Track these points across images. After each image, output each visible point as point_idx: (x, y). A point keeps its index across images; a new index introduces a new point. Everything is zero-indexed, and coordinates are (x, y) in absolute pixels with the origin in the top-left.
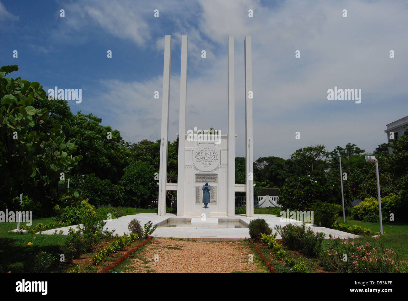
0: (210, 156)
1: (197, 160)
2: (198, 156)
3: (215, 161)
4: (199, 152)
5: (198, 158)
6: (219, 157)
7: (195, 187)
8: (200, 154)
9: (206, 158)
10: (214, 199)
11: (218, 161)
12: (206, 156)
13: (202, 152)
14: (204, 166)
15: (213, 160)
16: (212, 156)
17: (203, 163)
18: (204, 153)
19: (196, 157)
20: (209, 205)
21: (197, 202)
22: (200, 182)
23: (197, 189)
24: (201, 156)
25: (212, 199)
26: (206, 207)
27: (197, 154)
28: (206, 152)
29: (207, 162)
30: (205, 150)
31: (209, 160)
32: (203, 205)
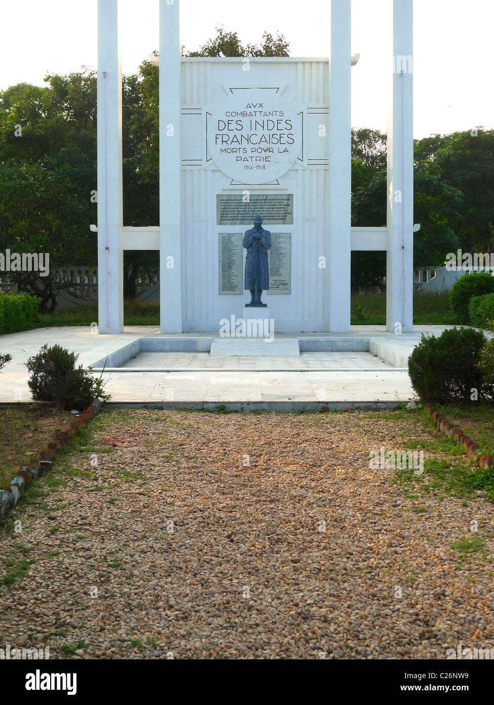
0: (266, 133)
1: (225, 146)
2: (225, 131)
3: (282, 147)
4: (231, 118)
5: (226, 138)
6: (297, 137)
7: (216, 238)
8: (233, 126)
9: (254, 139)
10: (280, 278)
11: (295, 149)
12: (253, 131)
13: (239, 117)
14: (247, 167)
15: (275, 148)
16: (275, 131)
17: (243, 155)
18: (245, 121)
19: (220, 137)
20: (265, 297)
21: (227, 286)
22: (234, 220)
23: (226, 243)
24: (235, 132)
25: (276, 278)
26: (256, 302)
27: (222, 125)
28: (254, 119)
29: (256, 154)
30: (248, 110)
31: (264, 145)
32: (247, 296)
